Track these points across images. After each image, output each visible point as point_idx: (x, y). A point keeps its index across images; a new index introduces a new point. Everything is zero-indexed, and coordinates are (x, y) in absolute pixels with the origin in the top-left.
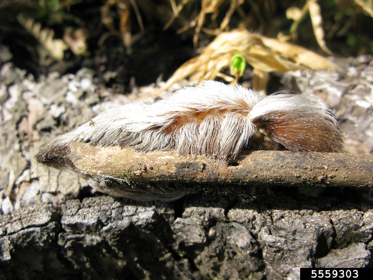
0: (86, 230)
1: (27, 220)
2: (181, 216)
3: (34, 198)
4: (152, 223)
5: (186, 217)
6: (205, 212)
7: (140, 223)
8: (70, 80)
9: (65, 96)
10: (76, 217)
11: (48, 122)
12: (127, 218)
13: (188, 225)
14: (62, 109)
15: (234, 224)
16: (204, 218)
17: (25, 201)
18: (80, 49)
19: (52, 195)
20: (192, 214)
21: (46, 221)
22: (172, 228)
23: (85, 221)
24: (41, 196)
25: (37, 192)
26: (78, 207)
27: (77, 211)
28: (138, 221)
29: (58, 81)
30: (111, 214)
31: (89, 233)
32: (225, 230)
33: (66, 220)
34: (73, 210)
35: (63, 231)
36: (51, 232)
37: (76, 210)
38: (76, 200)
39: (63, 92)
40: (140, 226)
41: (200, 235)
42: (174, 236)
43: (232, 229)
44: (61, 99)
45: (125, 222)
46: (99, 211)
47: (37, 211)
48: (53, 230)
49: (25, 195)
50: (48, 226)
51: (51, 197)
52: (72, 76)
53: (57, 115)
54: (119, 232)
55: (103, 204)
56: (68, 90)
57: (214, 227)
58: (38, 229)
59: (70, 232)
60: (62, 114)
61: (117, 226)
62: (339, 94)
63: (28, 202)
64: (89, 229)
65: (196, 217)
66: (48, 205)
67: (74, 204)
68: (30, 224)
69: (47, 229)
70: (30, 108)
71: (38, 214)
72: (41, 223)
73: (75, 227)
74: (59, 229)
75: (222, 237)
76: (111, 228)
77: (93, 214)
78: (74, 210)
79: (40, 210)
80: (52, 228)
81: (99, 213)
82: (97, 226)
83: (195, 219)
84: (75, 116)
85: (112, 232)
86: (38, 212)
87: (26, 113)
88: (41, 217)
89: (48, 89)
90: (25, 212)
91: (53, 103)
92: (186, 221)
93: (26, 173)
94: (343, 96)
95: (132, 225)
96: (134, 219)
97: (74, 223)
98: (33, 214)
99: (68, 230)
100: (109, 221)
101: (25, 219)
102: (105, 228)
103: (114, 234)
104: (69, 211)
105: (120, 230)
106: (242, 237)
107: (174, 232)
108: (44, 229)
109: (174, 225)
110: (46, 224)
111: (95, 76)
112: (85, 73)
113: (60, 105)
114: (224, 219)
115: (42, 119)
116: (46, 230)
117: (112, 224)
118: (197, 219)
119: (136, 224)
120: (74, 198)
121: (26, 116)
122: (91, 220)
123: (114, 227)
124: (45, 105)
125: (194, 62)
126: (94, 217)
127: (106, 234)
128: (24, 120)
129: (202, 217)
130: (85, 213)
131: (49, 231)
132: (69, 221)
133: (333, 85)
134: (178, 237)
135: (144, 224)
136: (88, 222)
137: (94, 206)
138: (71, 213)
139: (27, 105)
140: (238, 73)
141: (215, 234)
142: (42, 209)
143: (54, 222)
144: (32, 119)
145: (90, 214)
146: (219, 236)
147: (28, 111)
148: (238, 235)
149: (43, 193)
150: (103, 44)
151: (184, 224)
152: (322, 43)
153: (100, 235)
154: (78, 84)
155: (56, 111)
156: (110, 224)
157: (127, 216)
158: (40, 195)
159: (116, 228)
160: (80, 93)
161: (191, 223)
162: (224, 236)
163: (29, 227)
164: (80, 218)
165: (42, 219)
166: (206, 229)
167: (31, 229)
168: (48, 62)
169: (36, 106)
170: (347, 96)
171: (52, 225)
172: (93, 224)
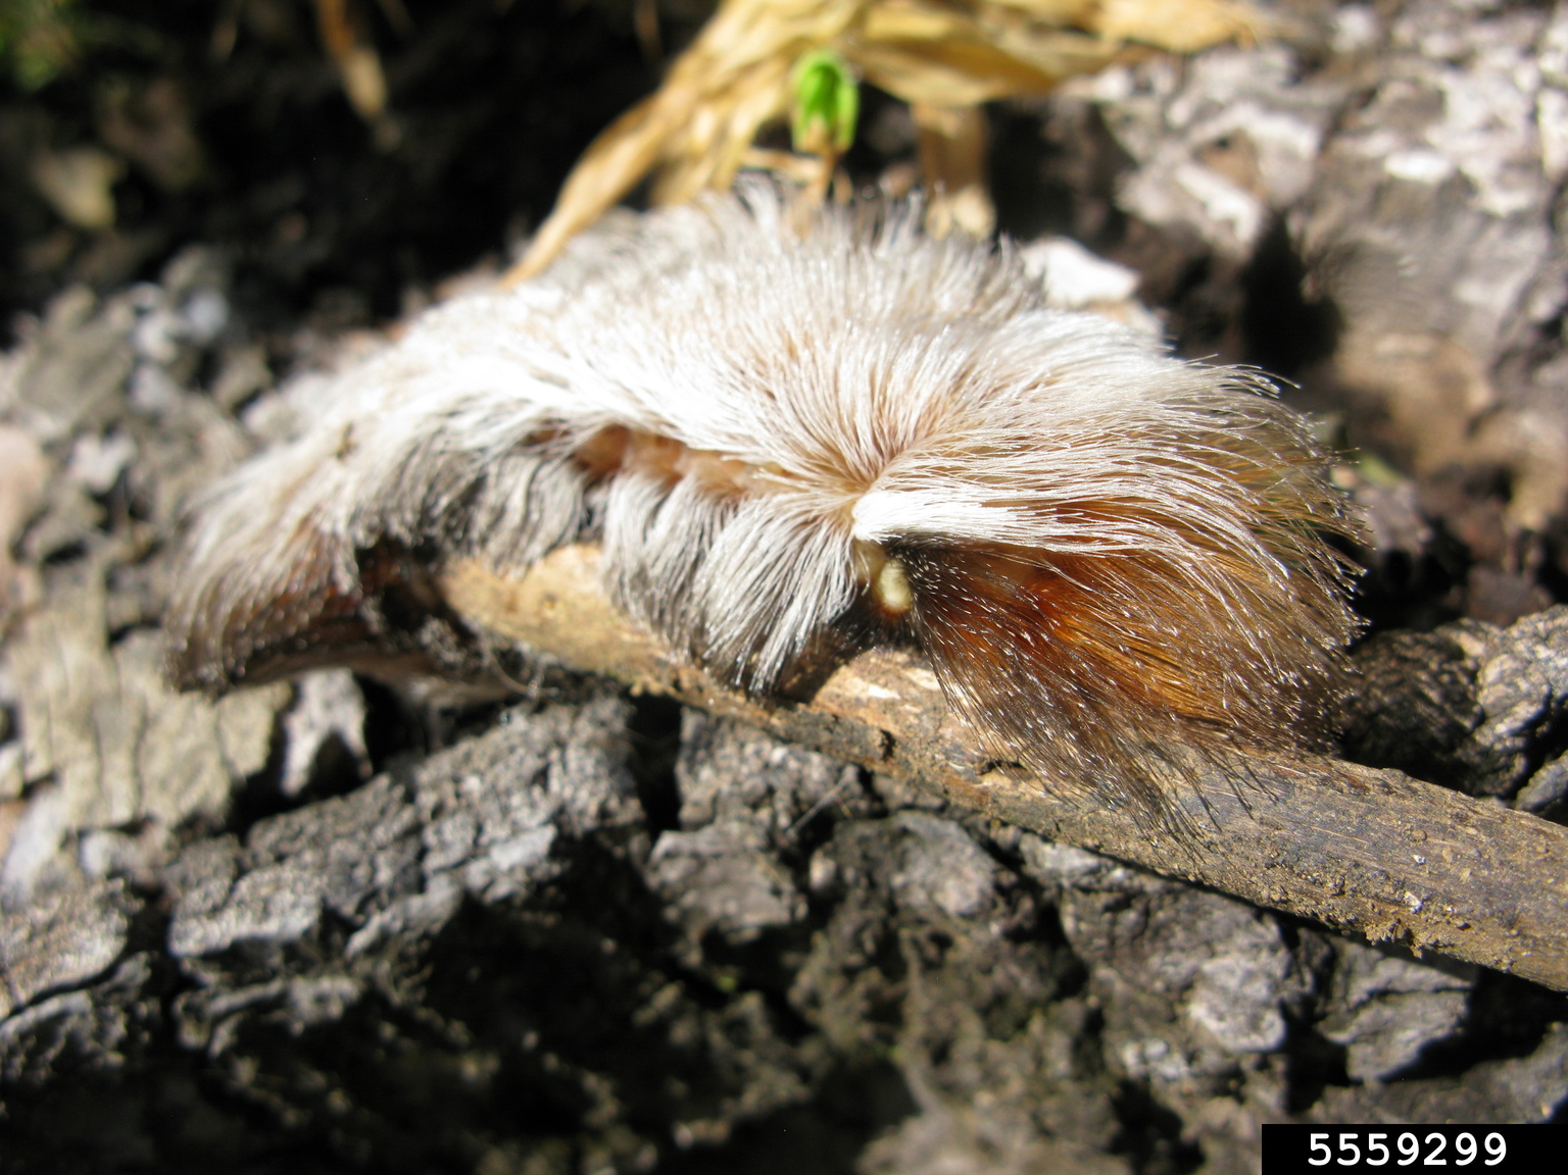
0: (286, 961)
1: (28, 968)
2: (675, 825)
3: (50, 864)
4: (554, 881)
5: (697, 826)
6: (771, 791)
7: (502, 889)
8: (141, 313)
9: (126, 387)
10: (230, 915)
11: (68, 519)
12: (443, 878)
13: (717, 856)
14: (121, 449)
15: (908, 820)
16: (774, 817)
17: (18, 883)
19: (123, 837)
20: (720, 808)
21: (110, 957)
22: (653, 881)
23: (271, 928)
24: (79, 852)
25: (62, 835)
26: (231, 870)
27: (232, 890)
28: (492, 883)
29: (91, 328)
30: (375, 871)
31: (300, 972)
32: (875, 851)
33: (192, 938)
34: (214, 885)
35: (190, 984)
36: (141, 999)
37: (227, 882)
38: (223, 841)
39: (112, 376)
40: (507, 901)
41: (776, 892)
42: (671, 914)
43: (908, 843)
44: (113, 407)
45: (439, 898)
46: (322, 871)
47: (64, 919)
48: (148, 990)
49: (12, 860)
50: (120, 978)
51: (120, 848)
52: (148, 295)
53: (104, 477)
54: (425, 945)
55: (337, 836)
56: (138, 362)
57: (828, 845)
58: (81, 1000)
59: (218, 981)
60: (124, 473)
61: (407, 920)
62: (1304, 140)
63: (28, 885)
64: (300, 956)
65: (741, 819)
66: (109, 886)
67: (214, 858)
68: (42, 984)
69: (120, 989)
71: (70, 934)
72: (91, 971)
73: (237, 960)
74: (170, 979)
75: (872, 885)
76: (385, 936)
77: (299, 886)
78: (217, 887)
79: (76, 912)
80: (139, 981)
81: (324, 878)
82: (325, 937)
83: (735, 828)
84: (175, 468)
85: (392, 952)
86: (72, 925)
88: (88, 945)
89: (53, 372)
90: (18, 936)
91: (79, 431)
92: (704, 841)
93: (8, 758)
94: (1324, 147)
95: (470, 907)
96: (476, 874)
97: (228, 942)
98: (52, 937)
99: (210, 978)
100: (372, 906)
101: (22, 967)
102: (360, 940)
103: (403, 957)
104: (197, 896)
105: (426, 936)
106: (956, 871)
107: (667, 894)
108: (108, 994)
109: (656, 869)
110: (110, 971)
112: (200, 270)
113: (110, 430)
114: (863, 805)
115: (45, 511)
116: (116, 997)
117: (387, 916)
118: (746, 827)
119: (488, 898)
120: (215, 833)
122: (295, 918)
123: (397, 925)
124: (49, 447)
126: (305, 899)
127: (370, 963)
129: (764, 814)
130: (264, 892)
131: (131, 996)
132: (205, 938)
133: (1270, 106)
134: (686, 914)
135: (523, 892)
136: (285, 926)
137: (298, 854)
138: (210, 902)
140: (831, 135)
141: (838, 875)
142: (84, 909)
143: (143, 957)
145: (287, 892)
146: (857, 883)
148: (938, 863)
149: (84, 834)
151: (695, 855)
153: (348, 968)
154: (175, 325)
155: (99, 464)
156: (376, 919)
157: (441, 870)
158: (72, 848)
159: (404, 930)
160: (191, 365)
161: (721, 847)
162: (879, 877)
163: (41, 997)
164: (249, 915)
165: (92, 951)
166: (794, 861)
167: (55, 1005)
170: (1346, 146)
171: (136, 970)
172: (307, 933)
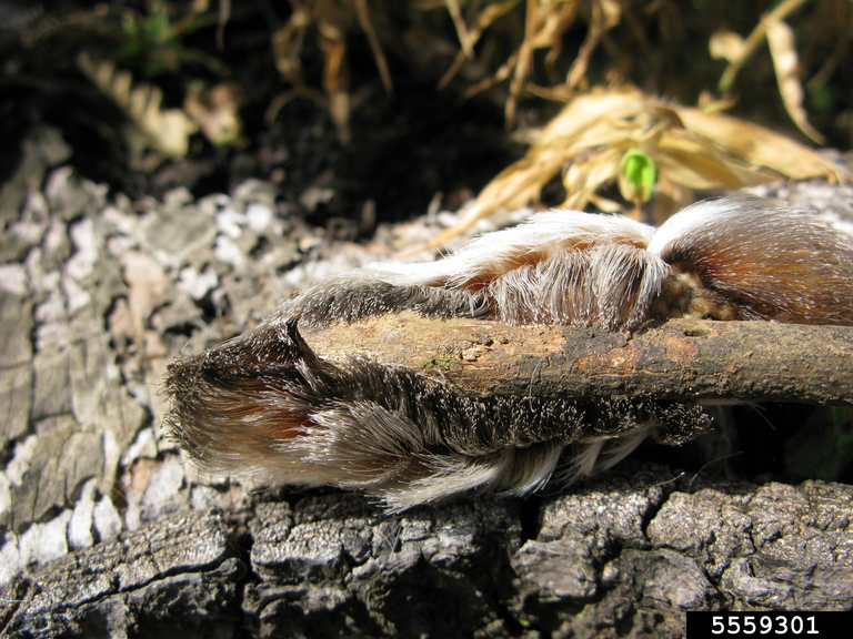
0: (309, 575)
1: (165, 554)
2: (534, 537)
3: (172, 499)
4: (470, 556)
5: (548, 539)
6: (597, 527)
7: (442, 556)
8: (220, 208)
9: (214, 246)
10: (287, 545)
11: (181, 311)
12: (411, 545)
13: (553, 556)
14: (210, 279)
15: (666, 553)
16: (595, 542)
17: (152, 505)
18: (225, 130)
19: (215, 492)
20: (566, 532)
21: (215, 556)
22: (514, 563)
23: (311, 556)
24: (191, 495)
25: (180, 484)
26: (288, 521)
27: (288, 533)
28: (437, 552)
29: (191, 210)
30: (372, 535)
31: (315, 583)
32: (641, 566)
33: (263, 554)
34: (277, 528)
35: (256, 579)
36: (227, 582)
37: (285, 528)
38: (280, 505)
39: (208, 237)
40: (442, 563)
41: (583, 580)
42: (517, 582)
43: (659, 565)
44: (206, 256)
45: (408, 555)
46: (341, 531)
47: (186, 531)
48: (232, 578)
49: (149, 493)
50: (220, 569)
51: (214, 497)
52: (222, 199)
53: (200, 292)
54: (393, 579)
55: (349, 513)
56: (219, 234)
57: (616, 560)
58: (196, 577)
59: (270, 580)
60: (210, 292)
61: (387, 564)
63: (158, 508)
64: (318, 573)
65: (576, 539)
66: (212, 517)
67: (276, 513)
68: (174, 565)
69: (218, 575)
70: (131, 276)
71: (190, 540)
72: (203, 562)
73: (284, 570)
74: (245, 575)
75: (634, 583)
76: (373, 571)
77: (327, 537)
78: (281, 528)
79: (194, 529)
80: (229, 572)
81: (342, 535)
82: (339, 566)
83: (572, 543)
84: (246, 296)
85: (375, 579)
86: (191, 535)
87: (122, 289)
88: (202, 548)
89: (170, 230)
90: (157, 535)
91: (186, 265)
92: (550, 547)
93: (145, 436)
95: (422, 562)
96: (429, 546)
97: (283, 559)
98: (179, 539)
99: (265, 577)
100: (367, 554)
101: (161, 553)
102: (357, 571)
103: (379, 583)
104: (267, 532)
105: (395, 574)
106: (685, 584)
107: (517, 573)
108: (210, 576)
109: (518, 558)
110: (215, 564)
111: (279, 199)
112: (256, 191)
113: (204, 269)
114: (642, 542)
115: (167, 304)
116: (214, 579)
117: (377, 561)
118: (579, 543)
119: (433, 559)
120: (274, 499)
121: (125, 297)
122: (325, 552)
123: (381, 566)
124: (168, 270)
125: (526, 168)
126: (331, 544)
127: (359, 584)
128: (121, 304)
129: (590, 539)
130: (306, 536)
131: (222, 579)
132: (270, 556)
134: (524, 583)
135: (453, 559)
136: (319, 556)
137: (327, 518)
138: (274, 537)
139: (123, 270)
140: (639, 192)
141: (618, 576)
142: (199, 528)
143: (233, 559)
144: (139, 303)
145: (320, 539)
146: (627, 581)
147: (127, 284)
148: (675, 578)
149: (194, 486)
150: (277, 119)
151: (543, 554)
152: (798, 116)
153: (343, 586)
154: (240, 218)
155: (196, 284)
156: (370, 561)
157: (410, 540)
158: (186, 492)
159: (385, 569)
160: (251, 242)
161: (561, 553)
162: (639, 581)
163: (173, 572)
164: (298, 547)
165: (204, 551)
166: (598, 566)
167: (180, 577)
168: (151, 163)
169: (145, 273)
171: (230, 565)
172: (330, 562)
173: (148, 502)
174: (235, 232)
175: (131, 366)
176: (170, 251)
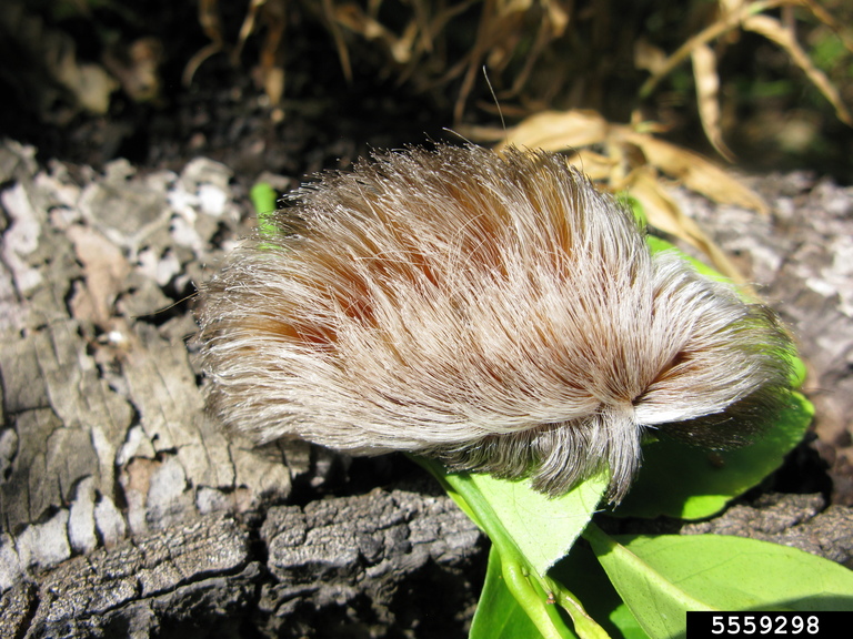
0: (324, 575)
1: (187, 559)
3: (177, 500)
7: (447, 557)
8: (170, 186)
9: (171, 229)
10: (305, 549)
11: (149, 300)
12: (420, 547)
14: (173, 265)
17: (157, 507)
18: (145, 88)
19: (220, 493)
21: (238, 561)
23: (331, 559)
24: (196, 497)
25: (184, 486)
26: (302, 525)
27: (305, 536)
28: (444, 553)
29: (136, 184)
30: (384, 538)
31: (326, 581)
34: (294, 532)
36: (248, 584)
37: (302, 532)
38: (292, 509)
39: (164, 219)
44: (165, 240)
45: (417, 558)
46: (355, 536)
47: (204, 536)
48: (253, 580)
49: (153, 493)
50: (244, 573)
51: (218, 498)
53: (164, 279)
54: (403, 577)
55: (360, 517)
56: (174, 216)
58: (221, 581)
59: (287, 581)
60: (174, 278)
61: (399, 565)
62: (774, 262)
63: (163, 509)
64: (332, 573)
66: (227, 521)
67: (290, 516)
68: (197, 570)
69: (242, 578)
70: (83, 255)
71: (209, 544)
72: (226, 567)
73: (301, 572)
76: (387, 571)
77: (343, 541)
78: (297, 533)
79: (211, 534)
80: (252, 576)
81: (357, 539)
82: (355, 567)
85: (387, 578)
86: (210, 540)
87: (76, 270)
88: (223, 553)
89: (120, 208)
90: (175, 540)
91: (145, 248)
93: (136, 434)
94: (781, 267)
95: (430, 562)
96: (437, 547)
97: (303, 562)
98: (198, 544)
99: (282, 577)
100: (380, 556)
101: (183, 558)
103: (389, 582)
104: (285, 537)
105: (405, 573)
108: (234, 580)
110: (240, 567)
111: (232, 182)
112: (206, 170)
113: (165, 254)
115: (132, 291)
116: (238, 582)
117: (391, 562)
119: (440, 559)
120: (285, 503)
121: (82, 279)
122: (343, 555)
123: (395, 567)
124: (126, 252)
126: (348, 548)
127: (372, 582)
128: (79, 285)
130: (323, 540)
131: (244, 582)
132: (291, 559)
133: (762, 242)
135: (457, 559)
136: (338, 559)
137: (340, 522)
138: (293, 541)
139: (73, 247)
142: (215, 532)
143: (255, 563)
145: (337, 542)
147: (80, 264)
149: (200, 488)
152: (713, 134)
153: (354, 583)
154: (193, 200)
155: (158, 271)
156: (384, 562)
157: (419, 543)
158: (190, 493)
159: (397, 569)
160: (211, 229)
163: (199, 577)
164: (317, 551)
165: (226, 556)
167: (207, 582)
168: (64, 117)
169: (100, 249)
170: (789, 268)
171: (253, 569)
172: (348, 564)
173: (152, 504)
174: (191, 215)
175: (104, 356)
176: (126, 233)
